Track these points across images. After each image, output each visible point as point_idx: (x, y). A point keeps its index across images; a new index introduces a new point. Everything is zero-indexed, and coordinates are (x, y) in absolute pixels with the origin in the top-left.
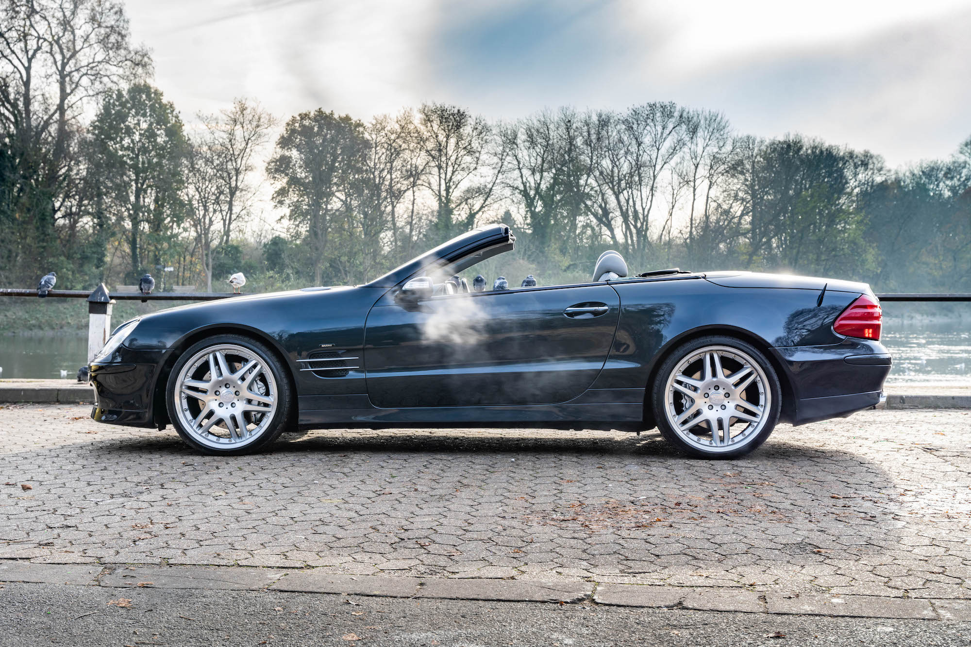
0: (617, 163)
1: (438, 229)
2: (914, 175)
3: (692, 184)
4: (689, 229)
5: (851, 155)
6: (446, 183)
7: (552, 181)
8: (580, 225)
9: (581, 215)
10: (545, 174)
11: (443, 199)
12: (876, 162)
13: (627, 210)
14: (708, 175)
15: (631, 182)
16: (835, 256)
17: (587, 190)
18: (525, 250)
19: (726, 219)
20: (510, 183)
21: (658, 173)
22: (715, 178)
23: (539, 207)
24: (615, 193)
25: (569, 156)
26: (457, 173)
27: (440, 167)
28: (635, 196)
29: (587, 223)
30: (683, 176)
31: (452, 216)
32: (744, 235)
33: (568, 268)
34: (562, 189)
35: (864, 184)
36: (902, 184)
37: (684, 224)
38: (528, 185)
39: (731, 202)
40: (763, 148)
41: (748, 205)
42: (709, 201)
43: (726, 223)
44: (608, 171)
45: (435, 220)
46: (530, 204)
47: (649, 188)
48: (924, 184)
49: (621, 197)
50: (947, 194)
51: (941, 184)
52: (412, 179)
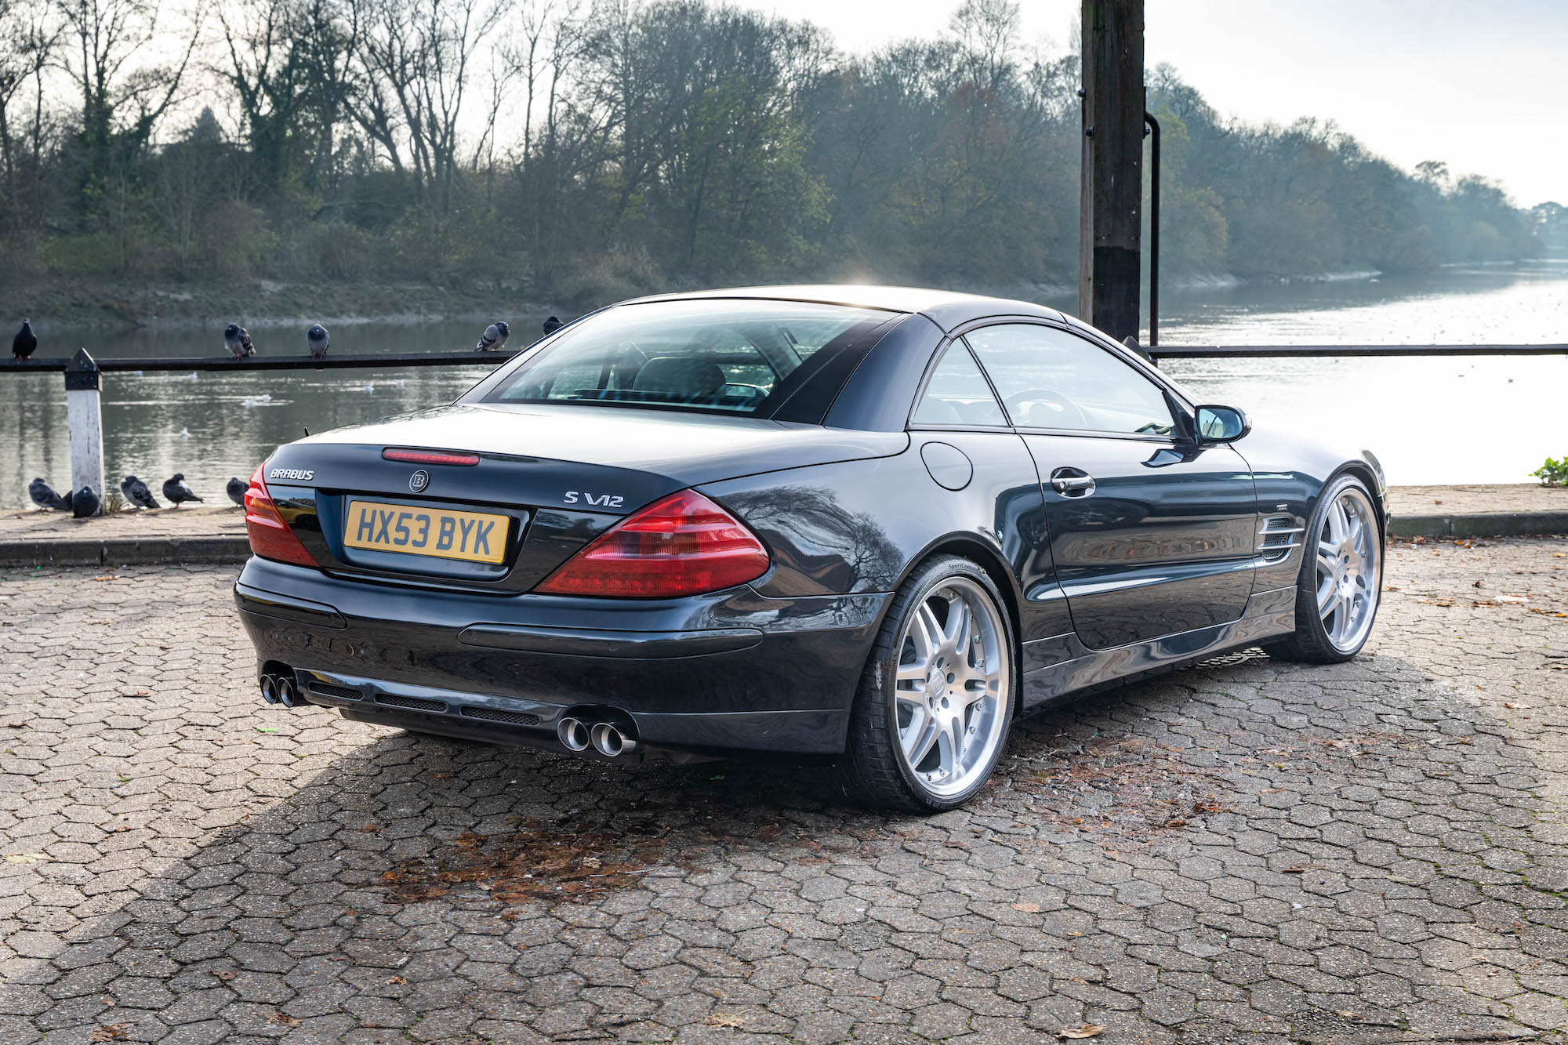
0: (399, 33)
1: (87, 145)
2: (878, 60)
3: (526, 71)
4: (523, 148)
5: (783, 27)
6: (98, 63)
7: (286, 62)
8: (336, 138)
9: (338, 120)
10: (274, 48)
11: (94, 90)
12: (820, 38)
13: (418, 112)
14: (552, 58)
15: (424, 66)
16: (759, 195)
17: (349, 78)
18: (244, 182)
19: (584, 132)
20: (213, 64)
21: (469, 52)
22: (563, 62)
23: (265, 108)
24: (396, 84)
25: (315, 18)
26: (115, 45)
27: (84, 34)
28: (430, 91)
29: (349, 135)
30: (511, 57)
31: (110, 121)
32: (614, 158)
33: (320, 212)
34: (303, 75)
35: (803, 76)
36: (862, 75)
37: (514, 141)
38: (244, 68)
39: (591, 101)
40: (642, 11)
41: (619, 108)
42: (555, 101)
43: (584, 139)
44: (383, 45)
45: (82, 128)
46: (250, 101)
47: (455, 77)
48: (895, 76)
49: (407, 90)
50: (930, 93)
51: (921, 78)
52: (34, 54)
